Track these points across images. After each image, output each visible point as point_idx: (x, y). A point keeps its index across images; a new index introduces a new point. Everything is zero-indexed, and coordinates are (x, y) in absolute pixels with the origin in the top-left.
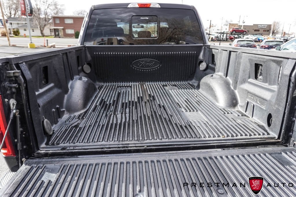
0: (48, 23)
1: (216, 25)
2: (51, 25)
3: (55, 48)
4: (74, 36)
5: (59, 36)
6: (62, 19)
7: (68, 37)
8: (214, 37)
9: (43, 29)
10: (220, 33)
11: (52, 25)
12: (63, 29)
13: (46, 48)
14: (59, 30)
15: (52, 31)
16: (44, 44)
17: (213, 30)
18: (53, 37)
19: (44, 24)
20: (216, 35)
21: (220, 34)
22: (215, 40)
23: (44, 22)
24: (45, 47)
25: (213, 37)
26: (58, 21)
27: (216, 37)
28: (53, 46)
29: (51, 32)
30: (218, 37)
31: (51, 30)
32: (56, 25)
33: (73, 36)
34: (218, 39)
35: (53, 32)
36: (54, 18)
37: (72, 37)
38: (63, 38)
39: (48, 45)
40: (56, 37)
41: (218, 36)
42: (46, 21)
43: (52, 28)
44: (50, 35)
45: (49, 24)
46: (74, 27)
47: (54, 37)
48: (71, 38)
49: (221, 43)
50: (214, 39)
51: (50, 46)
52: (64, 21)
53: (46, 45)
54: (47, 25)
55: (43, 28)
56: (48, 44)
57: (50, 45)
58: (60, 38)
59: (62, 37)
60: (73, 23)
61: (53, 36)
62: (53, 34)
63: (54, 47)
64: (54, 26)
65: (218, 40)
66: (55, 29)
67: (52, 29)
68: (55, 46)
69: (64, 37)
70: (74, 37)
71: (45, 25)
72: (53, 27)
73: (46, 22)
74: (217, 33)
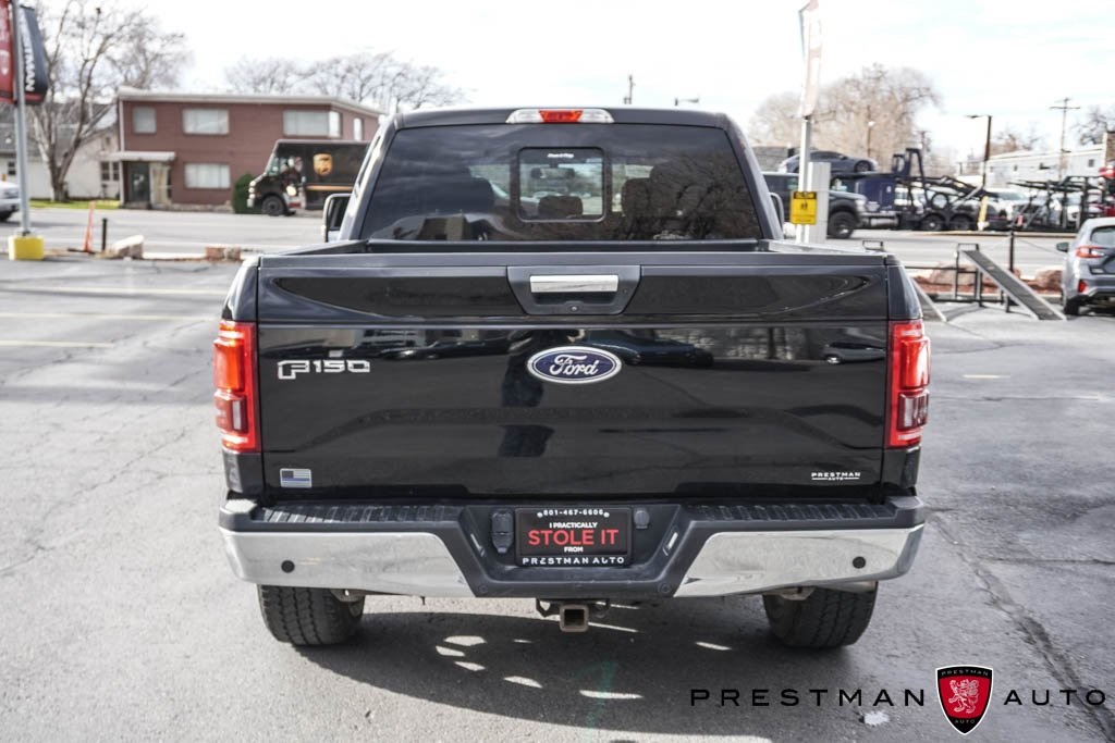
0: (95, 132)
1: (1032, 141)
2: (108, 140)
3: (142, 259)
4: (228, 202)
5: (149, 199)
6: (172, 110)
7: (197, 207)
8: (1009, 210)
9: (69, 164)
10: (1045, 188)
11: (114, 141)
12: (172, 164)
13: (92, 259)
14: (152, 168)
15: (111, 172)
16: (83, 241)
17: (1016, 168)
18: (116, 204)
19: (74, 138)
20: (1025, 194)
21: (1044, 193)
22: (1020, 223)
23: (76, 126)
24: (92, 253)
25: (1008, 207)
26: (146, 124)
27: (1021, 207)
28: (131, 253)
29: (105, 177)
30: (1037, 207)
31: (105, 166)
32: (134, 139)
33: (223, 203)
34: (1036, 218)
35: (116, 177)
36: (130, 106)
37: (220, 207)
38: (167, 209)
39: (108, 247)
40: (134, 205)
41: (1035, 202)
42: (83, 118)
43: (116, 159)
44: (97, 191)
45: (101, 136)
46: (232, 153)
47: (121, 207)
48: (211, 211)
49: (1016, 240)
50: (1009, 218)
51: (116, 252)
52: (180, 122)
53: (96, 245)
54: (90, 139)
55: (68, 157)
56: (108, 241)
57: (116, 245)
58: (150, 208)
59: (161, 206)
60: (225, 131)
61: (118, 198)
62: (116, 187)
63: (134, 258)
64: (127, 149)
65: (1032, 225)
66: (127, 164)
67: (115, 165)
68: (140, 253)
69: (176, 206)
70: (231, 208)
71: (78, 143)
72: (118, 154)
73: (86, 127)
74: (1030, 185)
